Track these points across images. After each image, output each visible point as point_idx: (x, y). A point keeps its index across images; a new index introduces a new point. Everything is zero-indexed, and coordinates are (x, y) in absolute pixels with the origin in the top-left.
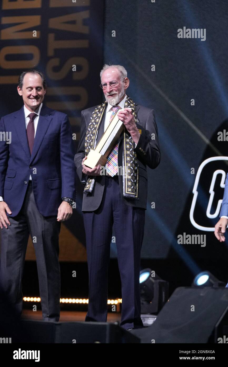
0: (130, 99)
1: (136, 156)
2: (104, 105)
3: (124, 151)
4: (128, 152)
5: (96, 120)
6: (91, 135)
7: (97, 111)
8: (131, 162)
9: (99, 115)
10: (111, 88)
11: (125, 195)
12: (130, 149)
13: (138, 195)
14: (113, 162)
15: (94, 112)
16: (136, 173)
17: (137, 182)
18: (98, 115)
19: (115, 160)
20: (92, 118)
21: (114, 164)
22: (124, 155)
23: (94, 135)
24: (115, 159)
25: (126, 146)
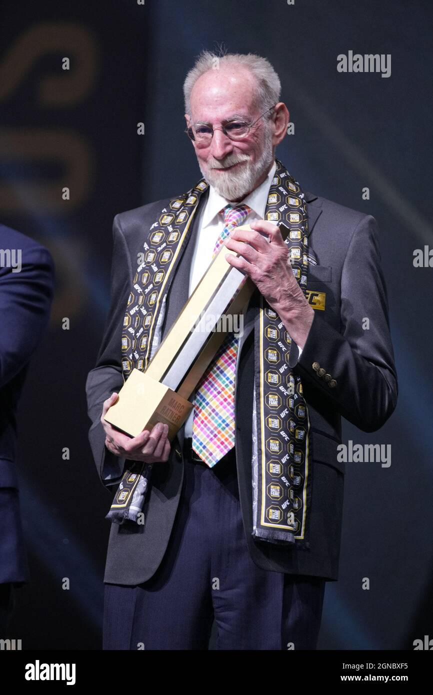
0: (286, 178)
1: (301, 391)
2: (192, 200)
3: (259, 372)
4: (274, 378)
5: (160, 255)
6: (144, 312)
7: (167, 220)
8: (283, 415)
9: (173, 237)
10: (229, 144)
11: (257, 535)
12: (279, 366)
13: (305, 530)
14: (217, 414)
15: (155, 225)
16: (300, 454)
17: (305, 484)
18: (171, 239)
19: (221, 407)
20: (149, 245)
21: (220, 421)
22: (259, 386)
23: (151, 309)
24: (221, 403)
25: (266, 355)
